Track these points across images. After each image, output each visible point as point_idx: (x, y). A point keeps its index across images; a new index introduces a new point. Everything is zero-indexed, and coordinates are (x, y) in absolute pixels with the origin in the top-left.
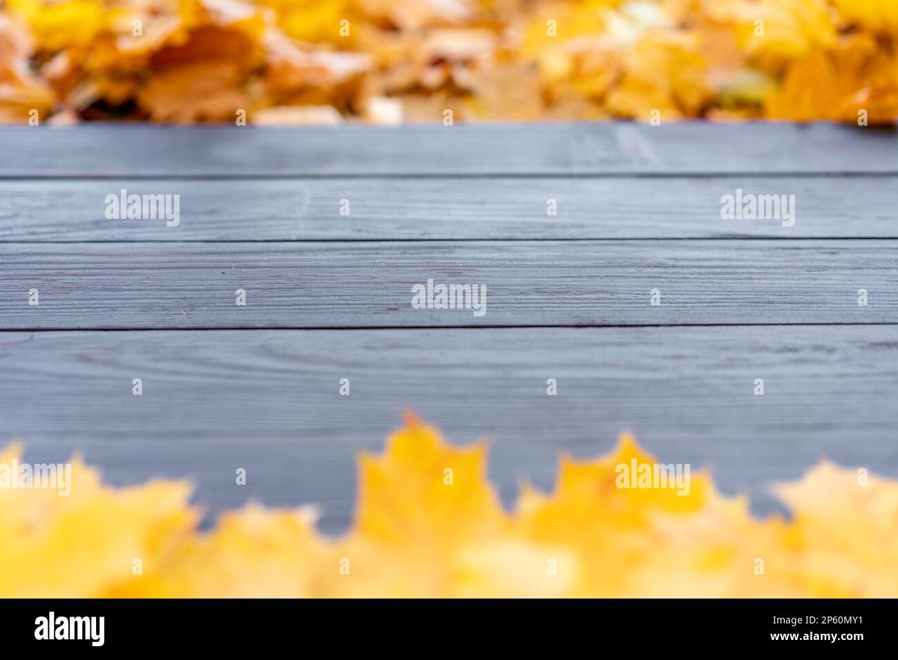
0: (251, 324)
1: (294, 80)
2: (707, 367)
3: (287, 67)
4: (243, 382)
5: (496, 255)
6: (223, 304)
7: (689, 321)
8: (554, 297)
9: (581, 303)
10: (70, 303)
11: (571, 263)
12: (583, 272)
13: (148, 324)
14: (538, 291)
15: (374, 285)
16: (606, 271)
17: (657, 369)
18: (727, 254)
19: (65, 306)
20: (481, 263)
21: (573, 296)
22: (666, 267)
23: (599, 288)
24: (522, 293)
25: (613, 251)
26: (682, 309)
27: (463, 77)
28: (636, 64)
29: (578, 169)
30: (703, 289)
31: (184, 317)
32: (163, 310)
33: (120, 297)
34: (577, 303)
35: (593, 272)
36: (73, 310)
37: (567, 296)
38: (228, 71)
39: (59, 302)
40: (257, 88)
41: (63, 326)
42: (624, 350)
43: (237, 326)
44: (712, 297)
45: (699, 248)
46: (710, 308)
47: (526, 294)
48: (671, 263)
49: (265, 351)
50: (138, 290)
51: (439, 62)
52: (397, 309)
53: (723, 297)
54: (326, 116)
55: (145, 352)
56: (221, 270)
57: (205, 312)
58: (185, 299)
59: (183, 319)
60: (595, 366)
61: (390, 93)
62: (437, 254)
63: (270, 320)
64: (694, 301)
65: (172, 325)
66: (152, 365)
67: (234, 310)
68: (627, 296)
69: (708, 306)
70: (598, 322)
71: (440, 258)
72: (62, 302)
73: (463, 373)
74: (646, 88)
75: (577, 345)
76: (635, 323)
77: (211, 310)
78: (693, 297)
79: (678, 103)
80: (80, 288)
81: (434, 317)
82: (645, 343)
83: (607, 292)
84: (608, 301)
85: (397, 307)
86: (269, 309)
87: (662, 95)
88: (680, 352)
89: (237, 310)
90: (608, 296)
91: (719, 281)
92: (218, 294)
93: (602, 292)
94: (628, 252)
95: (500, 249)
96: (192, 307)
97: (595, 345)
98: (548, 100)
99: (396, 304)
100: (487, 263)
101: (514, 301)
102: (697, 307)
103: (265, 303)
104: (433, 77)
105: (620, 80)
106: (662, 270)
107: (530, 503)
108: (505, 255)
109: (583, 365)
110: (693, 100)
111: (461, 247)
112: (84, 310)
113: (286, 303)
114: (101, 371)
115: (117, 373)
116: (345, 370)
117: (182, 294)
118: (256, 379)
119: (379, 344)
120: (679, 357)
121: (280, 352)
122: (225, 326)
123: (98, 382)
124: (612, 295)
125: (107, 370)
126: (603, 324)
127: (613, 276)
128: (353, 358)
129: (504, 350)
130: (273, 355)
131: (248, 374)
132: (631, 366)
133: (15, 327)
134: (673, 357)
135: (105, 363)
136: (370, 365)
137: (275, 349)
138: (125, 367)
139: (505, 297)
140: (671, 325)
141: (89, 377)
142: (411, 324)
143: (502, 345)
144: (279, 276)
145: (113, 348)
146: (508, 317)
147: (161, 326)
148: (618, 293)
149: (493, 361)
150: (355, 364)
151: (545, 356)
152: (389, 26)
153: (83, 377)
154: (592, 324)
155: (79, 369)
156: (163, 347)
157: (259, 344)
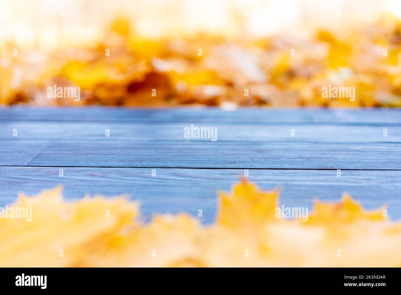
0: (168, 166)
2: (382, 183)
4: (163, 183)
5: (281, 147)
6: (156, 160)
7: (371, 169)
8: (308, 160)
9: (321, 162)
10: (87, 159)
11: (316, 149)
12: (321, 152)
13: (122, 166)
14: (300, 158)
15: (224, 155)
16: (332, 152)
17: (358, 183)
18: (390, 148)
20: (274, 149)
21: (317, 160)
22: (360, 151)
23: (329, 158)
24: (293, 159)
25: (335, 146)
26: (369, 165)
29: (317, 121)
30: (379, 158)
32: (129, 161)
34: (319, 162)
35: (326, 152)
36: (89, 161)
37: (314, 160)
41: (84, 166)
42: (342, 177)
43: (162, 167)
44: (383, 161)
45: (376, 146)
47: (295, 159)
48: (362, 150)
49: (174, 174)
52: (235, 163)
53: (389, 161)
55: (120, 174)
57: (147, 162)
58: (139, 158)
59: (138, 164)
60: (329, 181)
62: (253, 146)
63: (176, 165)
65: (133, 166)
66: (123, 178)
67: (161, 162)
68: (343, 160)
69: (382, 164)
70: (330, 168)
71: (255, 147)
72: (84, 159)
73: (267, 182)
75: (319, 175)
76: (347, 169)
77: (150, 162)
78: (374, 161)
80: (92, 154)
81: (252, 165)
82: (353, 175)
83: (333, 159)
85: (235, 162)
86: (177, 162)
88: (369, 178)
90: (334, 160)
91: (386, 156)
92: (154, 157)
93: (331, 159)
94: (342, 147)
95: (282, 145)
96: (142, 161)
97: (328, 175)
99: (235, 161)
100: (276, 149)
101: (289, 161)
102: (376, 164)
103: (175, 160)
106: (359, 152)
108: (284, 147)
109: (323, 181)
111: (264, 144)
113: (184, 160)
114: (100, 179)
115: (107, 180)
116: (211, 181)
117: (137, 157)
118: (170, 182)
119: (227, 173)
120: (369, 179)
121: (181, 175)
122: (156, 167)
123: (98, 182)
124: (335, 160)
125: (103, 179)
126: (331, 169)
127: (335, 154)
128: (215, 177)
129: (285, 176)
130: (178, 176)
131: (167, 181)
132: (346, 181)
133: (63, 165)
134: (366, 179)
135: (102, 177)
136: (222, 179)
137: (179, 174)
138: (111, 178)
139: (285, 160)
140: (364, 170)
141: (94, 181)
142: (241, 168)
143: (285, 174)
144: (181, 152)
145: (105, 173)
146: (287, 166)
147: (127, 166)
148: (338, 159)
149: (280, 179)
150: (215, 179)
151: (305, 178)
152: (230, 84)
153: (91, 181)
154: (326, 169)
155: (90, 178)
156: (128, 173)
157: (171, 172)
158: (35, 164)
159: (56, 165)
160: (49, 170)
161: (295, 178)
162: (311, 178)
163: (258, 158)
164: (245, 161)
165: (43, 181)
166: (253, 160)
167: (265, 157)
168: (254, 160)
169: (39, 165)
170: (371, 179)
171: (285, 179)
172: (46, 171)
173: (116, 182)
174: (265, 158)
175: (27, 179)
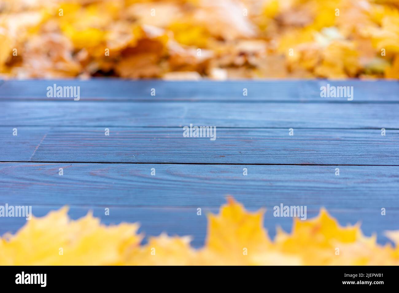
0: (162, 162)
1: (180, 61)
2: (358, 183)
3: (178, 56)
4: (158, 185)
5: (267, 134)
6: (151, 153)
7: (351, 163)
8: (292, 152)
9: (303, 155)
10: (87, 151)
11: (299, 138)
12: (304, 142)
13: (119, 161)
14: (285, 150)
15: (214, 146)
16: (314, 142)
17: (336, 184)
18: (368, 135)
19: (85, 153)
20: (260, 138)
21: (300, 152)
22: (341, 140)
23: (311, 149)
24: (278, 151)
25: (317, 134)
26: (348, 158)
27: (253, 60)
28: (328, 55)
29: (302, 99)
30: (357, 150)
31: (134, 158)
32: (126, 155)
33: (108, 149)
34: (302, 155)
35: (309, 142)
36: (88, 154)
37: (298, 152)
38: (152, 57)
39: (83, 151)
40: (165, 65)
41: (84, 161)
42: (322, 175)
43: (156, 162)
44: (361, 153)
45: (355, 133)
46: (360, 158)
47: (280, 151)
48: (343, 139)
49: (168, 173)
50: (115, 147)
51: (242, 54)
52: (224, 156)
53: (366, 153)
54: (194, 77)
55: (118, 172)
56: (149, 139)
57: (143, 156)
58: (134, 150)
60: (310, 182)
61: (222, 67)
62: (241, 134)
63: (170, 160)
64: (353, 155)
65: (129, 161)
66: (121, 177)
67: (155, 156)
68: (323, 152)
69: (359, 157)
70: (311, 163)
71: (243, 135)
72: (84, 151)
74: (332, 65)
75: (301, 173)
76: (327, 164)
77: (146, 155)
78: (353, 153)
79: (346, 72)
80: (91, 145)
81: (240, 159)
82: (331, 173)
83: (315, 151)
84: (315, 154)
85: (224, 155)
86: (170, 155)
87: (339, 68)
88: (347, 176)
89: (157, 156)
90: (315, 152)
91: (364, 147)
92: (149, 149)
93: (313, 150)
94: (324, 134)
95: (269, 132)
96: (138, 154)
97: (310, 173)
98: (290, 70)
99: (224, 154)
100: (263, 138)
101: (274, 154)
102: (354, 157)
103: (168, 153)
104: (240, 61)
105: (321, 61)
106: (339, 142)
107: (281, 237)
108: (270, 134)
109: (304, 181)
110: (353, 70)
111: (252, 131)
112: (93, 154)
113: (177, 153)
114: (99, 180)
115: (106, 180)
116: (202, 181)
117: (133, 149)
118: (164, 184)
119: (217, 171)
120: (346, 178)
121: (174, 173)
122: (151, 162)
123: (98, 184)
124: (317, 152)
125: (102, 180)
126: (313, 164)
127: (317, 144)
128: (205, 176)
129: (270, 174)
130: (171, 175)
131: (161, 182)
132: (325, 182)
133: (64, 161)
134: (344, 178)
135: (102, 177)
136: (213, 179)
137: (172, 172)
138: (110, 178)
139: (270, 152)
140: (343, 165)
141: (95, 182)
142: (230, 163)
143: (269, 172)
144: (174, 142)
145: (104, 170)
146: (272, 161)
147: (124, 162)
148: (320, 151)
149: (265, 178)
150: (206, 179)
151: (288, 177)
152: (221, 39)
153: (92, 182)
154: (308, 164)
155: (90, 178)
156: (125, 170)
157: (166, 169)
158: (38, 159)
159: (58, 161)
160: (52, 168)
161: (279, 177)
162: (294, 177)
163: (245, 150)
164: (233, 154)
165: (47, 182)
166: (241, 152)
167: (252, 148)
168: (243, 152)
169: (42, 161)
170: (349, 178)
171: (270, 179)
172: (50, 168)
173: (115, 184)
174: (253, 150)
175: (33, 180)
